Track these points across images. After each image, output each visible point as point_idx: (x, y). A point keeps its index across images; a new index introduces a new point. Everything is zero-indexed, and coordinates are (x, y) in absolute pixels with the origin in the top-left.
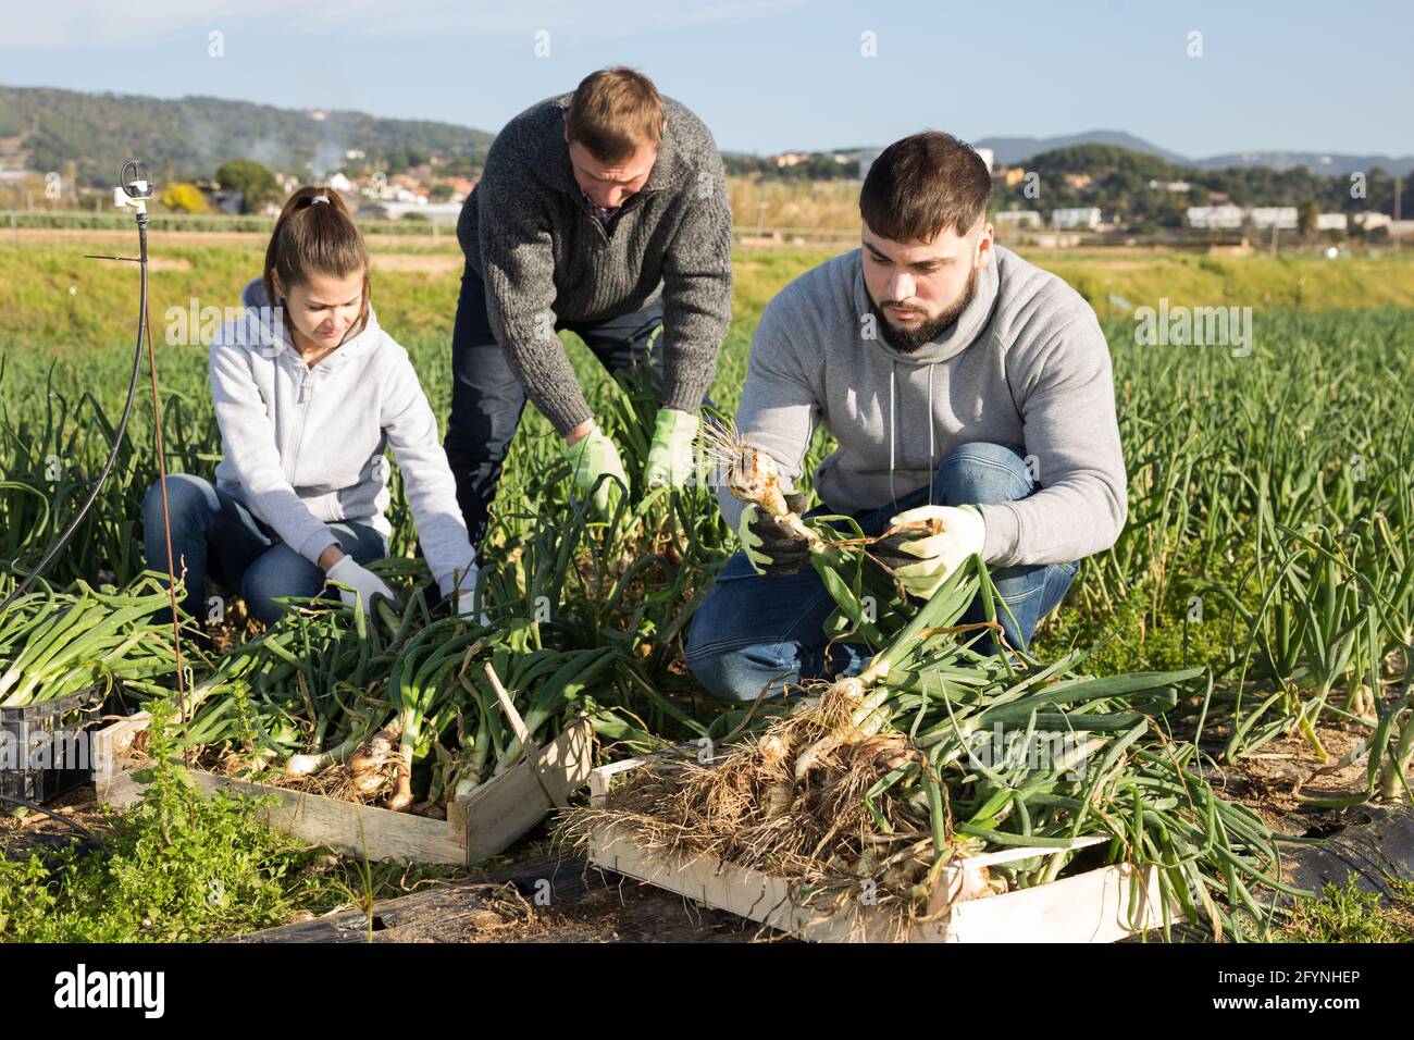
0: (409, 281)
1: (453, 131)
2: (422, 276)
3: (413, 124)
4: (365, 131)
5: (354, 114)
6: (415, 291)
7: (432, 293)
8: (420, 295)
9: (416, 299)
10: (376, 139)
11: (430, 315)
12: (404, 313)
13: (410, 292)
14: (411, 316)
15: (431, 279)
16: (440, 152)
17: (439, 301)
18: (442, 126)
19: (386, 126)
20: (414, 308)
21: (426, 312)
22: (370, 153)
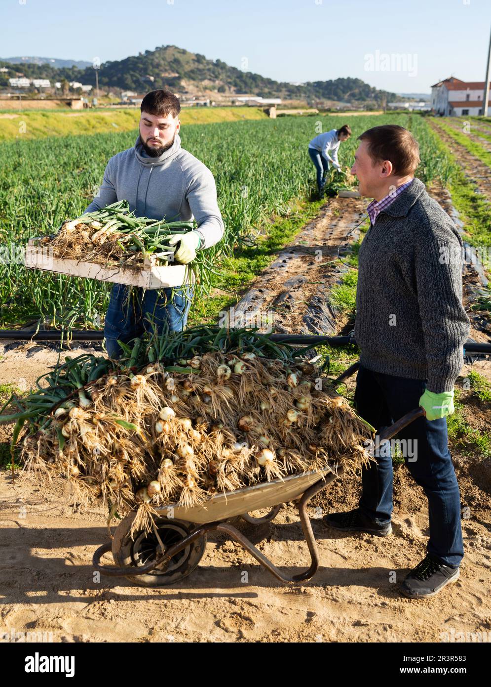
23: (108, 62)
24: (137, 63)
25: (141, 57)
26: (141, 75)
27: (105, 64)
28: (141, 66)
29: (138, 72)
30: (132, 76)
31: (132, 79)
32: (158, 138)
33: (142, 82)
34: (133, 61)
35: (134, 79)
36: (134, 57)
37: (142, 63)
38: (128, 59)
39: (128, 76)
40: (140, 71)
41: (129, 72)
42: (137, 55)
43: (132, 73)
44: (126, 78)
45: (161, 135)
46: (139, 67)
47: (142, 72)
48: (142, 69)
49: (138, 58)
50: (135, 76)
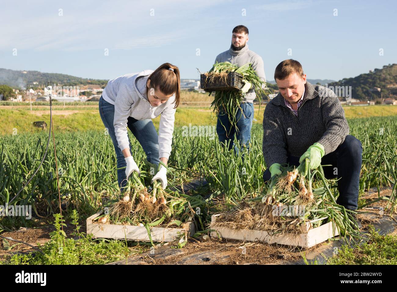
0: (59, 118)
1: (64, 76)
2: (63, 116)
3: (53, 74)
4: (39, 76)
5: (35, 72)
6: (61, 120)
7: (66, 121)
8: (62, 121)
9: (61, 122)
10: (42, 79)
11: (65, 127)
12: (58, 127)
13: (60, 120)
14: (60, 127)
15: (65, 117)
16: (61, 82)
17: (68, 123)
18: (61, 75)
19: (45, 75)
20: (61, 125)
21: (64, 126)
22: (40, 82)
23: (344, 79)
24: (367, 78)
25: (370, 73)
26: (370, 88)
27: (342, 81)
28: (370, 80)
29: (368, 85)
30: (362, 88)
31: (362, 90)
32: (238, 42)
33: (371, 93)
34: (364, 77)
35: (365, 90)
36: (365, 74)
37: (371, 78)
38: (361, 76)
39: (360, 89)
40: (370, 85)
41: (360, 86)
42: (368, 72)
43: (362, 86)
44: (358, 91)
45: (239, 41)
46: (368, 81)
47: (371, 84)
48: (370, 83)
49: (368, 75)
50: (365, 88)
